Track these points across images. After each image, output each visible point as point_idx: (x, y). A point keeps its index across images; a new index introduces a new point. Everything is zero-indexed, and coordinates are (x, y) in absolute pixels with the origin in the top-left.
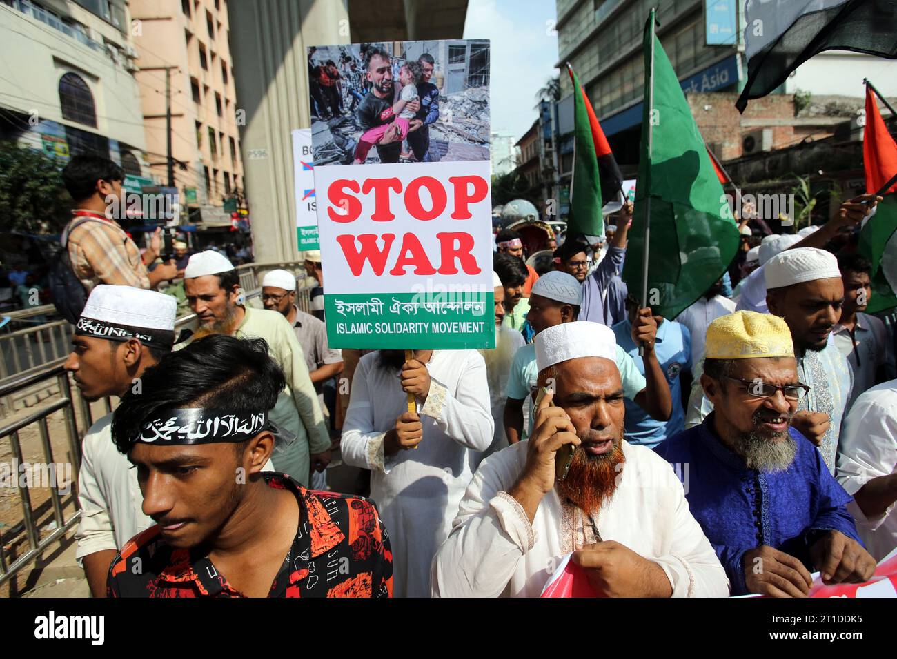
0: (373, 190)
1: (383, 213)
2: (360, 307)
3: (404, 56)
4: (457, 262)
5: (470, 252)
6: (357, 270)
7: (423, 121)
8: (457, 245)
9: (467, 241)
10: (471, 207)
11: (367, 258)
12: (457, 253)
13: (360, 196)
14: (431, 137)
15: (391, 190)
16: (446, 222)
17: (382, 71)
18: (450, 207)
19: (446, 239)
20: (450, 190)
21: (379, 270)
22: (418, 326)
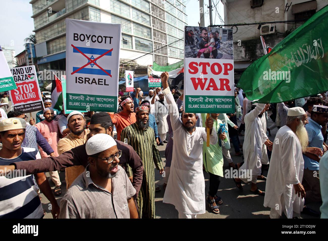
0: (202, 65)
1: (204, 72)
2: (196, 99)
3: (211, 31)
4: (225, 87)
5: (228, 84)
6: (196, 88)
7: (216, 48)
8: (225, 82)
9: (227, 81)
10: (229, 72)
11: (199, 85)
12: (225, 85)
13: (198, 67)
14: (218, 52)
15: (207, 66)
16: (222, 76)
17: (205, 34)
18: (223, 71)
19: (222, 80)
20: (223, 67)
21: (202, 88)
22: (213, 106)
